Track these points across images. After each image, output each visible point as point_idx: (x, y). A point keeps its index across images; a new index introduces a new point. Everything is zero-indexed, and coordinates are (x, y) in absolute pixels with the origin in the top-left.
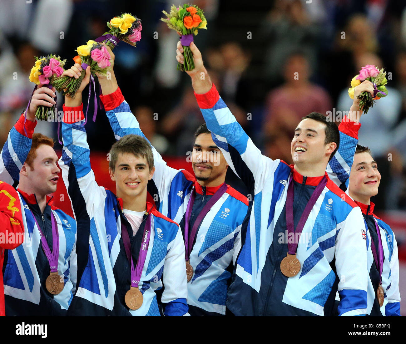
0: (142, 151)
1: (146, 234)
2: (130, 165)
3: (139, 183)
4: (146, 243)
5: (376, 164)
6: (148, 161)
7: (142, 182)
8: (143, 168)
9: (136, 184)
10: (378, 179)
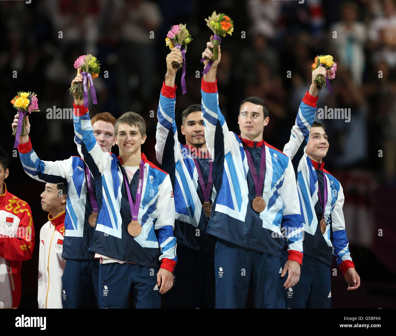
0: (135, 123)
1: (140, 182)
2: (126, 131)
3: (133, 144)
4: (140, 188)
5: (326, 136)
6: (140, 130)
7: (135, 144)
8: (136, 134)
9: (130, 145)
10: (327, 146)
